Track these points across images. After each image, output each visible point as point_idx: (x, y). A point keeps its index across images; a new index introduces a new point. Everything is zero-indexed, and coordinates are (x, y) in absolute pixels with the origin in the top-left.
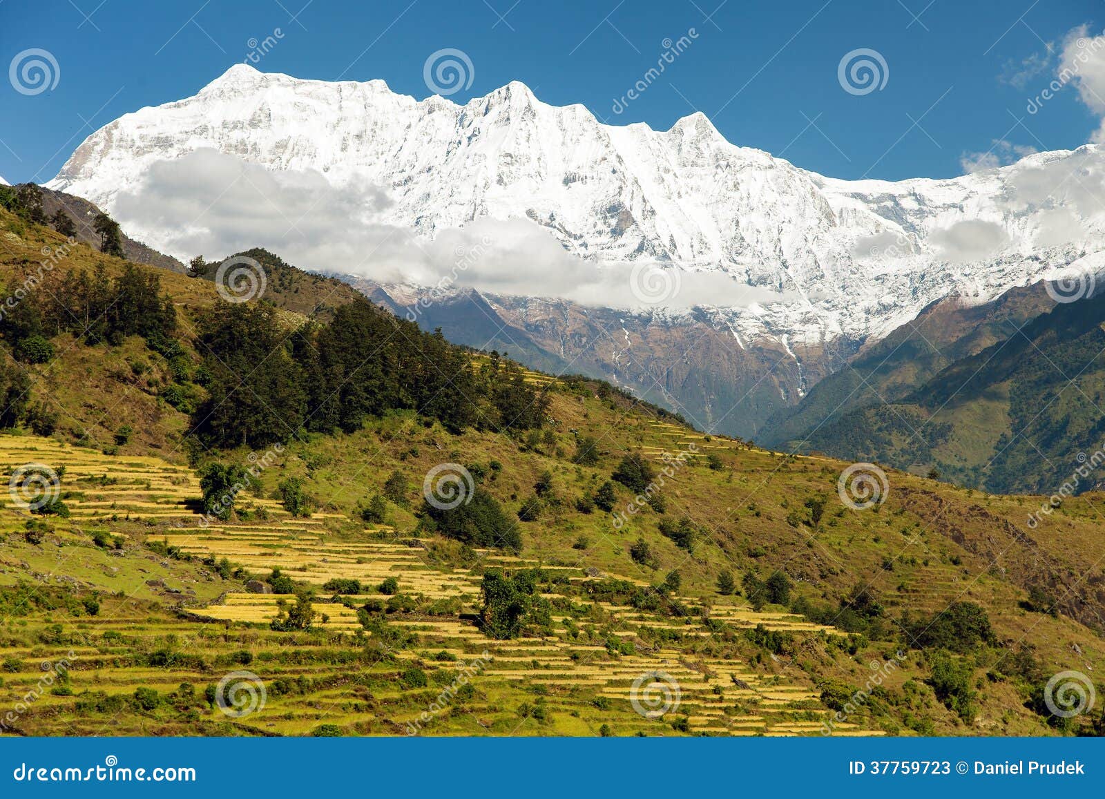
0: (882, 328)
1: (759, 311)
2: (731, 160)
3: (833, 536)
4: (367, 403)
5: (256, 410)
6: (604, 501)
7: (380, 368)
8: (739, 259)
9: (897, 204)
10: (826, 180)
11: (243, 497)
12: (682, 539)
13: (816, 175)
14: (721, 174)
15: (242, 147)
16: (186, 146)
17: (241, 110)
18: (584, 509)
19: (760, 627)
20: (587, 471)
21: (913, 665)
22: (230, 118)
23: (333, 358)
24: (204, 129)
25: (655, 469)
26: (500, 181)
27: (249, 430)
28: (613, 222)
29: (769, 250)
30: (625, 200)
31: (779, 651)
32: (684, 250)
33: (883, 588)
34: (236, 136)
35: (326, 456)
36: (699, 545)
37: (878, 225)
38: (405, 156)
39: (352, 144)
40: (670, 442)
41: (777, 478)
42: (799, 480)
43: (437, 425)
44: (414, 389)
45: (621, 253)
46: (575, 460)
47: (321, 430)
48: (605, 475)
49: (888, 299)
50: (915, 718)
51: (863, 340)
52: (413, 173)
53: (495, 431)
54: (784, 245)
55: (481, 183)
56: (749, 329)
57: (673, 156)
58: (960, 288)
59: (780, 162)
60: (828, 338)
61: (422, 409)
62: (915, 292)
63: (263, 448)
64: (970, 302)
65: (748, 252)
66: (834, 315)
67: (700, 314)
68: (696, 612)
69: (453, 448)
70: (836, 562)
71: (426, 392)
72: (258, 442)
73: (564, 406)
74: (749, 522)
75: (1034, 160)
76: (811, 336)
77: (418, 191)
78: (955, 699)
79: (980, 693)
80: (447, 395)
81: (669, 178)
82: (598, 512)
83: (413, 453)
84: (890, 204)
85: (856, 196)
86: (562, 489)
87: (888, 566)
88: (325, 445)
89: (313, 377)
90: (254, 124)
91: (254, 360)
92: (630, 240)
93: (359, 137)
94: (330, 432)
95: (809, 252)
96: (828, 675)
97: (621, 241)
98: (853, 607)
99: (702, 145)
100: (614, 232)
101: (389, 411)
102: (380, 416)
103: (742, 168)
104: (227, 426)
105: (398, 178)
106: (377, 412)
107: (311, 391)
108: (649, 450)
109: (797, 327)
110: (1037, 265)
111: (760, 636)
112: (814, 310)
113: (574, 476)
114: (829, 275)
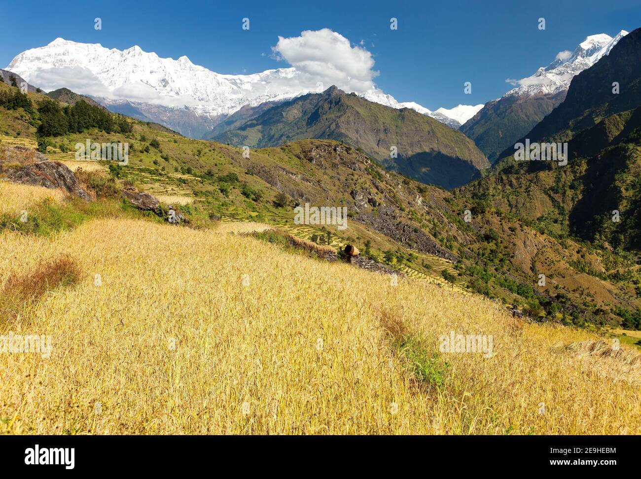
0: (232, 112)
1: (201, 107)
2: (194, 69)
3: (203, 158)
4: (85, 126)
5: (54, 127)
6: (147, 150)
7: (88, 117)
8: (197, 94)
9: (235, 81)
10: (218, 74)
11: (49, 148)
12: (166, 159)
13: (215, 73)
14: (191, 72)
15: (61, 61)
16: (45, 60)
17: (60, 50)
18: (142, 152)
19: (180, 178)
20: (143, 143)
21: (216, 185)
22: (57, 53)
23: (75, 114)
24: (50, 55)
25: (160, 143)
26: (133, 72)
27: (53, 132)
28: (164, 83)
29: (204, 92)
30: (166, 78)
31: (185, 183)
32: (182, 91)
33: (215, 170)
34: (59, 57)
35: (74, 139)
36: (171, 161)
37: (231, 86)
38: (106, 64)
39: (92, 61)
40: (164, 137)
41: (190, 145)
42: (196, 145)
43: (104, 131)
44: (97, 123)
45: (166, 91)
46: (140, 141)
47: (73, 132)
48: (147, 144)
49: (233, 105)
50: (215, 197)
51: (227, 115)
52: (109, 69)
53: (119, 133)
54: (208, 91)
55: (128, 73)
56: (199, 112)
57: (179, 67)
58: (250, 103)
59: (207, 70)
60: (219, 114)
61: (99, 128)
62: (240, 103)
63: (57, 136)
64: (253, 106)
65: (199, 92)
66: (220, 108)
67: (186, 108)
68: (165, 175)
69: (108, 137)
70: (204, 164)
71: (101, 123)
72: (55, 135)
73: (137, 127)
74: (183, 155)
75: (267, 72)
76: (214, 114)
77: (111, 74)
78: (225, 193)
79: (231, 191)
80: (106, 124)
81: (178, 72)
82: (145, 153)
83: (98, 138)
84: (234, 81)
85: (225, 79)
86: (136, 147)
87: (216, 165)
88: (74, 136)
89: (70, 119)
90: (64, 54)
91: (54, 115)
92: (168, 88)
93: (94, 59)
94: (75, 133)
95: (214, 92)
96: (196, 188)
97: (166, 88)
98: (207, 174)
99: (186, 64)
100: (164, 86)
101: (91, 128)
102: (88, 129)
103: (196, 71)
104: (47, 131)
105: (105, 70)
106: (87, 128)
107: (70, 123)
108: (159, 138)
109: (211, 111)
110: (268, 97)
111: (180, 180)
112: (216, 107)
113: (140, 144)
114: (219, 98)
